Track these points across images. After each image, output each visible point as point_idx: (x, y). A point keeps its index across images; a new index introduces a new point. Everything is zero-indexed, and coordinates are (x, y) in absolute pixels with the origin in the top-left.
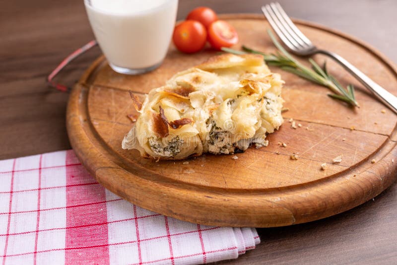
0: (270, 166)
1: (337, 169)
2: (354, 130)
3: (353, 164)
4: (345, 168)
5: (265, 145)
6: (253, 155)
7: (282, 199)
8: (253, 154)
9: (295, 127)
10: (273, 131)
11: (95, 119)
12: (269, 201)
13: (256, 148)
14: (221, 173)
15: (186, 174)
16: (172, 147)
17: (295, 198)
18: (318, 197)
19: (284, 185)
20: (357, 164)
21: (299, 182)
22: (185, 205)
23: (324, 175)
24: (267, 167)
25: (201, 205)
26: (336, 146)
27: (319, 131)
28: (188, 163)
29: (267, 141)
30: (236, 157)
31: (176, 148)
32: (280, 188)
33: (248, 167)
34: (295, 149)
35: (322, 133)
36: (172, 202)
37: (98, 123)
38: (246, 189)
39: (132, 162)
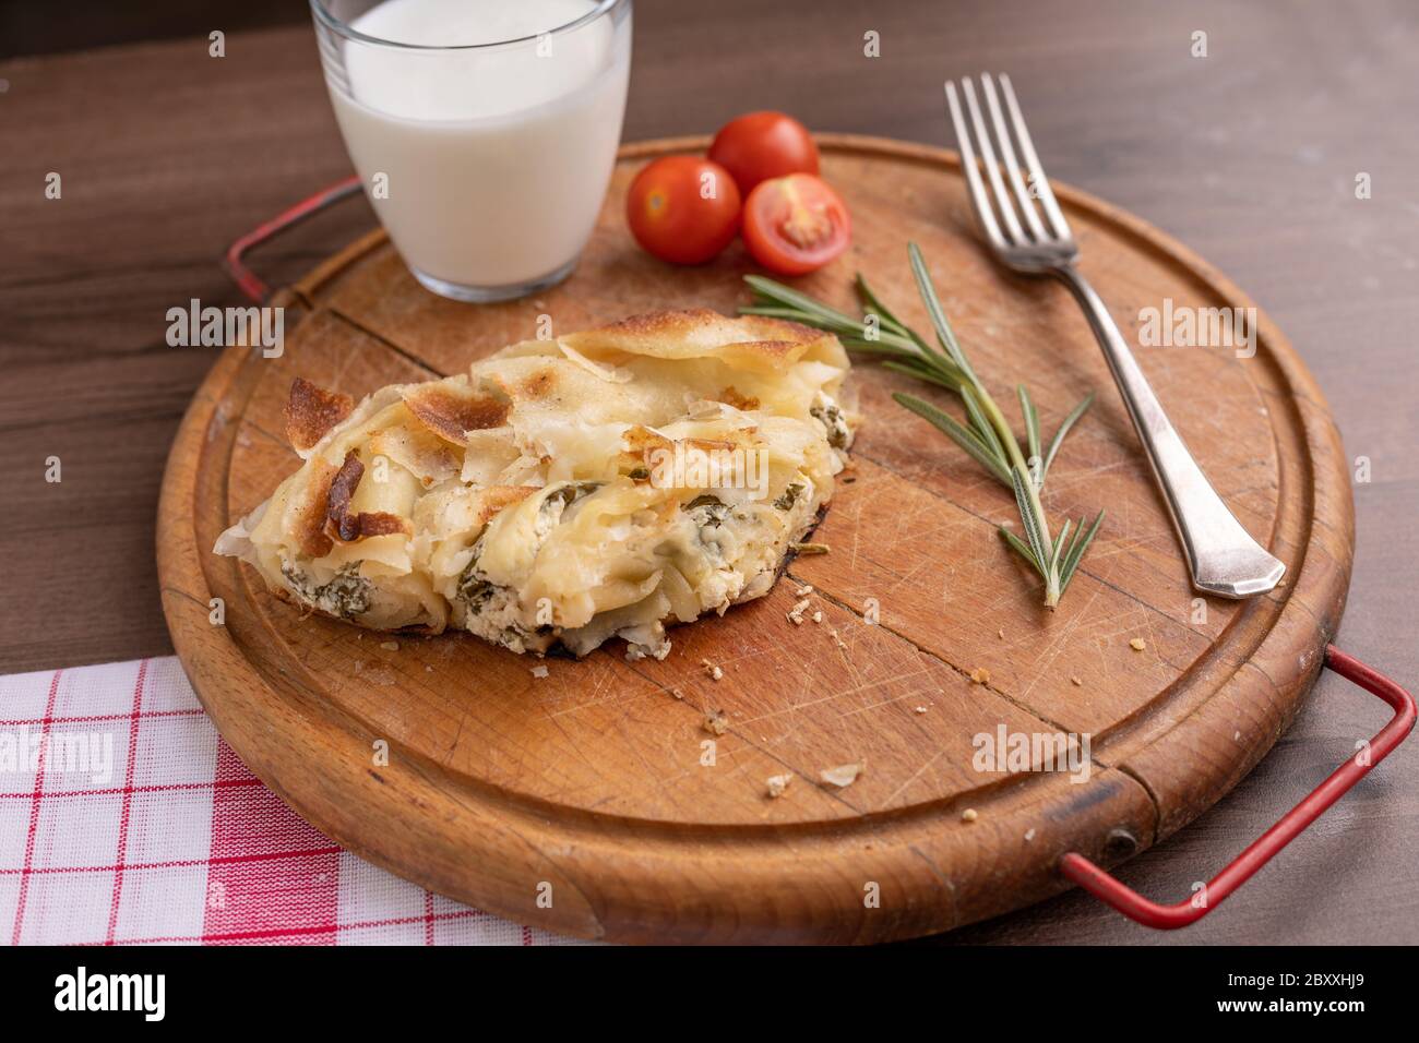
0: (621, 732)
1: (819, 809)
2: (984, 684)
3: (883, 806)
4: (844, 812)
5: (655, 654)
6: (600, 677)
7: (576, 854)
8: (602, 675)
9: (799, 620)
10: (692, 618)
11: (250, 424)
12: (533, 848)
13: (627, 656)
14: (466, 710)
15: (366, 683)
16: (343, 589)
17: (615, 863)
18: (689, 884)
19: (614, 809)
20: (896, 810)
21: (668, 814)
22: (306, 779)
23: (765, 815)
24: (610, 732)
25: (346, 795)
26: (877, 725)
27: (866, 655)
28: (394, 646)
29: (668, 645)
30: (541, 672)
31: (356, 595)
32: (599, 815)
33: (555, 715)
34: (744, 696)
35: (870, 666)
36: (281, 757)
37: (247, 443)
38: (496, 787)
39: (254, 597)
